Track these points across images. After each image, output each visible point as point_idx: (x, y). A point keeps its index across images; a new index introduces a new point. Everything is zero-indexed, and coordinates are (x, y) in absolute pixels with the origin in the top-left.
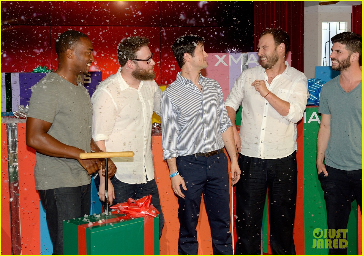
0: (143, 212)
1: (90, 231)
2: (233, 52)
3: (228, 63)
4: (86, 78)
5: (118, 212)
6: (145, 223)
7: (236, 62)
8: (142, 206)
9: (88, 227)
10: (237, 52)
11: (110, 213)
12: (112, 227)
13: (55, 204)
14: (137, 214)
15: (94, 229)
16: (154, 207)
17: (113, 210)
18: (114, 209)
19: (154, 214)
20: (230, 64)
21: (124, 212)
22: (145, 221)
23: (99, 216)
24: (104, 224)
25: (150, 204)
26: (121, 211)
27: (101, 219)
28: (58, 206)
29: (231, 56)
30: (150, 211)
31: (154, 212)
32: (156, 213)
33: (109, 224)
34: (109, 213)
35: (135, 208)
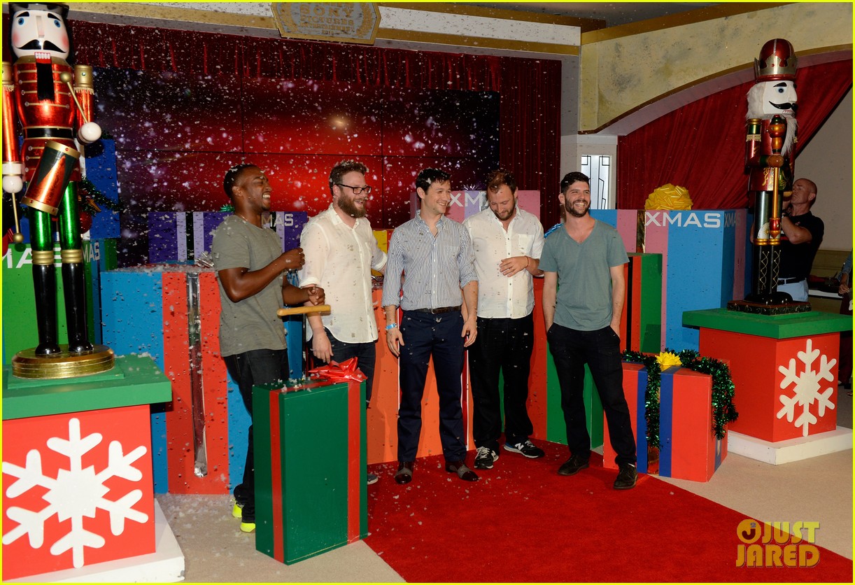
0: (347, 377)
1: (283, 397)
2: (471, 189)
3: (463, 203)
4: (287, 220)
5: (318, 376)
6: (349, 389)
7: (474, 202)
8: (346, 369)
9: (281, 393)
10: (476, 190)
11: (309, 379)
12: (308, 392)
13: (250, 369)
14: (340, 379)
15: (289, 394)
16: (360, 372)
17: (312, 375)
18: (314, 373)
19: (360, 379)
20: (466, 205)
21: (325, 376)
22: (349, 386)
23: (295, 381)
24: (300, 390)
25: (356, 368)
26: (321, 376)
27: (298, 383)
28: (253, 372)
29: (467, 195)
30: (356, 376)
31: (359, 376)
32: (363, 378)
33: (306, 389)
34: (307, 379)
35: (337, 372)
